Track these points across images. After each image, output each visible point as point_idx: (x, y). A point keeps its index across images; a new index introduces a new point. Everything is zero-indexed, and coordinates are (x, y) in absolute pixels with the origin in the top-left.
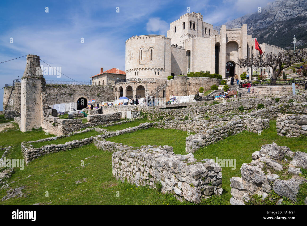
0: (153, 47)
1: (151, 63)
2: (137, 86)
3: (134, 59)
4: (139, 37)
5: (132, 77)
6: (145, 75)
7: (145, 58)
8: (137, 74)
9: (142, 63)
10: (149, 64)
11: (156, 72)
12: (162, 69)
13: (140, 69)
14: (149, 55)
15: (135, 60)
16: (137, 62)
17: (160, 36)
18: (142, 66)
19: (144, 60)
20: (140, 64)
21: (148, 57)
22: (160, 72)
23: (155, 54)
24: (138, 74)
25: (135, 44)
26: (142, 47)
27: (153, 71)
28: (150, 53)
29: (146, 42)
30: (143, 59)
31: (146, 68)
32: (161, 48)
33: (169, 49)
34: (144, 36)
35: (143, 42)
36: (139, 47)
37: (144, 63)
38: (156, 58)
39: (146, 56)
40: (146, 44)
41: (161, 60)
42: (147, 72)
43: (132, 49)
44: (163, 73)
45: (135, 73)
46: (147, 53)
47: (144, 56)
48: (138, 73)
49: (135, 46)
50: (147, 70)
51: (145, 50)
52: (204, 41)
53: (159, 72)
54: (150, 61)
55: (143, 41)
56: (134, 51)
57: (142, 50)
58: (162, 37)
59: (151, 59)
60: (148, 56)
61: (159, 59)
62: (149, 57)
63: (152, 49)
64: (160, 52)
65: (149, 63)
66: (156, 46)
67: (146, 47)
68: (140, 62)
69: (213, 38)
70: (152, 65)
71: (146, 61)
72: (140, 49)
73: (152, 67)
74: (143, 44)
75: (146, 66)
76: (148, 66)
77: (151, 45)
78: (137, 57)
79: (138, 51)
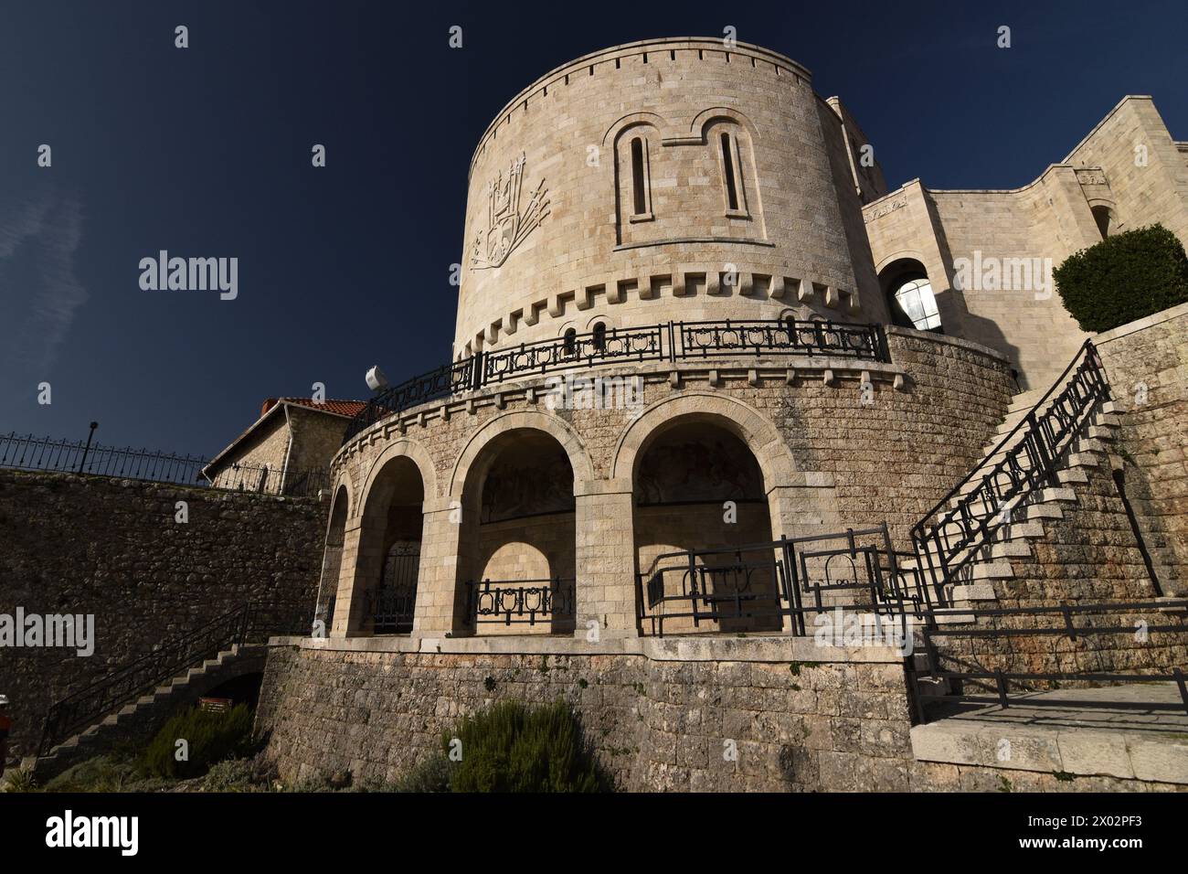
0: (738, 117)
1: (741, 236)
3: (558, 216)
4: (606, 57)
7: (669, 195)
8: (583, 339)
9: (637, 234)
10: (717, 242)
13: (624, 286)
14: (706, 174)
15: (568, 220)
16: (592, 232)
18: (643, 265)
19: (667, 214)
20: (624, 245)
21: (698, 190)
26: (634, 119)
28: (713, 157)
29: (670, 84)
30: (658, 204)
31: (695, 279)
35: (642, 81)
36: (608, 119)
37: (671, 235)
38: (782, 204)
39: (682, 182)
40: (675, 97)
41: (821, 220)
42: (698, 313)
43: (540, 153)
45: (570, 335)
46: (687, 162)
47: (661, 181)
48: (598, 329)
49: (564, 124)
50: (700, 295)
51: (665, 134)
54: (729, 217)
55: (644, 75)
56: (556, 159)
57: (636, 144)
59: (734, 205)
61: (807, 215)
62: (715, 185)
63: (731, 130)
65: (719, 230)
66: (765, 113)
67: (677, 114)
68: (626, 227)
69: (1063, 184)
70: (751, 248)
71: (683, 220)
72: (613, 133)
73: (756, 264)
74: (647, 99)
75: (689, 259)
76: (707, 257)
77: (720, 101)
78: (589, 198)
79: (599, 152)
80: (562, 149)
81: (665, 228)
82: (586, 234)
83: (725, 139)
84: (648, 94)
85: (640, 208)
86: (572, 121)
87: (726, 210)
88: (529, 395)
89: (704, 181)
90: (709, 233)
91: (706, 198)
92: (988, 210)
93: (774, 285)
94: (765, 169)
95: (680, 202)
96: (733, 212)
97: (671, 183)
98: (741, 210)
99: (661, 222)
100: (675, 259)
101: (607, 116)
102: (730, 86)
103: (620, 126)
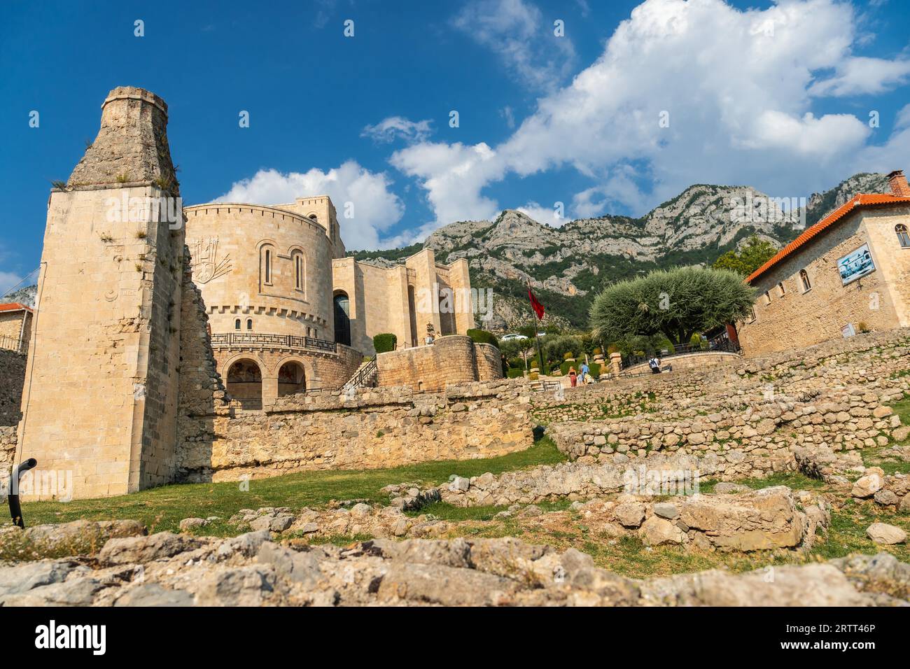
0: (303, 250)
1: (299, 298)
2: (282, 363)
3: (235, 273)
4: (258, 208)
6: (276, 333)
7: (278, 277)
8: (244, 325)
9: (266, 290)
10: (292, 299)
11: (308, 329)
12: (324, 322)
13: (262, 308)
14: (290, 272)
15: (240, 277)
16: (250, 285)
18: (270, 303)
19: (277, 284)
20: (262, 293)
21: (287, 277)
22: (320, 332)
24: (249, 327)
25: (239, 225)
26: (267, 242)
27: (303, 326)
28: (293, 265)
29: (282, 230)
30: (274, 280)
31: (284, 311)
34: (276, 211)
35: (272, 226)
36: (258, 238)
37: (278, 293)
38: (312, 287)
39: (283, 273)
40: (283, 237)
41: (323, 293)
42: (283, 324)
43: (226, 240)
45: (238, 322)
46: (285, 265)
47: (276, 271)
48: (250, 322)
49: (239, 232)
50: (284, 316)
51: (278, 252)
53: (316, 331)
54: (296, 290)
55: (273, 223)
56: (235, 247)
57: (268, 252)
59: (298, 286)
60: (290, 274)
61: (319, 292)
62: (293, 276)
63: (299, 255)
65: (293, 295)
66: (311, 249)
67: (283, 244)
68: (263, 286)
69: (401, 274)
70: (301, 303)
71: (281, 287)
72: (260, 245)
73: (303, 309)
74: (273, 234)
75: (283, 304)
76: (289, 304)
77: (298, 242)
78: (249, 270)
79: (254, 252)
80: (237, 244)
81: (276, 290)
82: (248, 285)
83: (298, 257)
84: (274, 232)
85: (267, 281)
86: (243, 233)
87: (295, 287)
88: (251, 350)
90: (289, 294)
91: (289, 281)
92: (376, 275)
93: (307, 317)
94: (309, 273)
95: (282, 281)
96: (297, 288)
97: (279, 272)
98: (300, 288)
99: (274, 287)
100: (279, 303)
101: (259, 236)
102: (301, 236)
103: (263, 243)
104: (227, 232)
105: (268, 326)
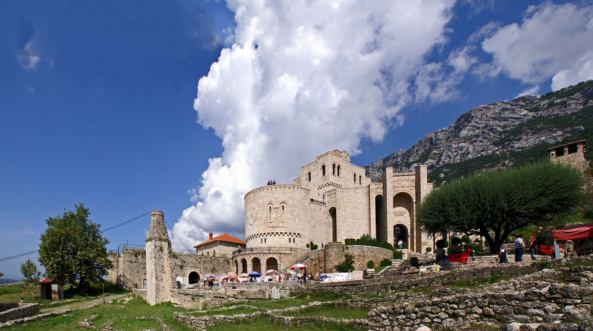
0: (285, 202)
1: (283, 226)
3: (260, 219)
5: (257, 246)
6: (274, 243)
7: (274, 218)
8: (263, 241)
9: (270, 225)
10: (280, 227)
11: (290, 239)
12: (299, 234)
13: (268, 234)
15: (261, 221)
16: (264, 224)
17: (294, 186)
18: (270, 230)
19: (274, 222)
20: (268, 227)
21: (278, 217)
22: (296, 239)
23: (289, 212)
24: (265, 242)
25: (260, 198)
26: (270, 203)
27: (286, 238)
28: (281, 211)
29: (275, 195)
30: (273, 220)
31: (277, 233)
32: (296, 204)
33: (307, 205)
34: (272, 187)
35: (271, 194)
36: (266, 202)
37: (274, 226)
38: (291, 219)
39: (276, 215)
40: (275, 198)
41: (297, 221)
42: (277, 238)
43: (257, 206)
44: (300, 241)
45: (262, 239)
46: (277, 211)
48: (265, 239)
49: (260, 201)
50: (277, 235)
51: (275, 207)
52: (356, 193)
53: (294, 239)
54: (282, 222)
56: (259, 208)
57: (270, 207)
58: (297, 186)
61: (294, 220)
63: (284, 205)
64: (295, 209)
65: (281, 225)
66: (290, 200)
67: (276, 202)
68: (268, 224)
70: (285, 228)
71: (276, 222)
73: (285, 231)
75: (276, 230)
76: (279, 229)
77: (283, 199)
78: (264, 217)
79: (265, 209)
84: (272, 197)
85: (270, 221)
89: (279, 215)
90: (279, 225)
93: (288, 234)
97: (274, 216)
98: (284, 221)
99: (273, 223)
100: (275, 230)
102: (284, 196)
103: (268, 204)
104: (257, 202)
105: (272, 240)
